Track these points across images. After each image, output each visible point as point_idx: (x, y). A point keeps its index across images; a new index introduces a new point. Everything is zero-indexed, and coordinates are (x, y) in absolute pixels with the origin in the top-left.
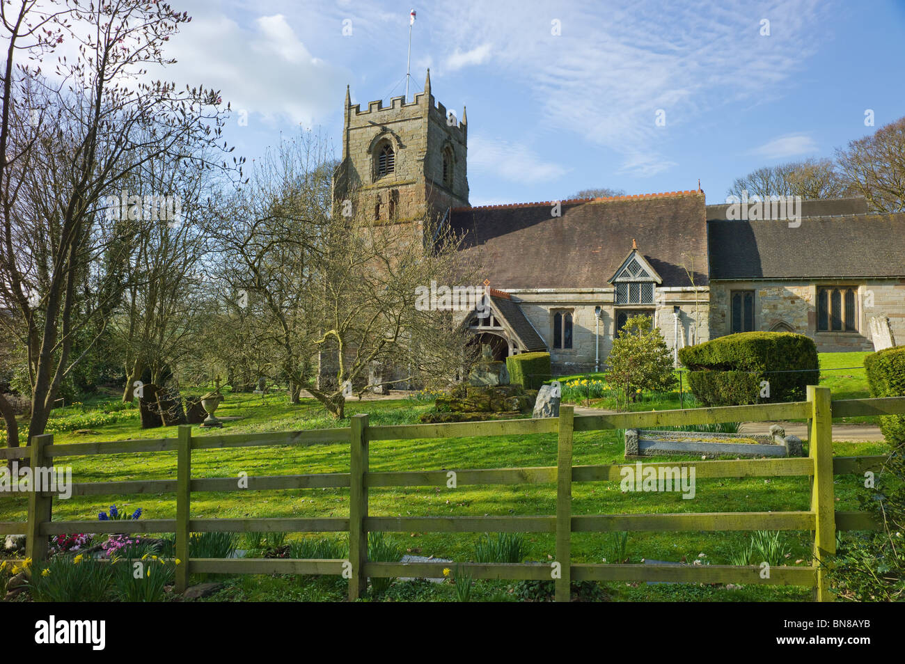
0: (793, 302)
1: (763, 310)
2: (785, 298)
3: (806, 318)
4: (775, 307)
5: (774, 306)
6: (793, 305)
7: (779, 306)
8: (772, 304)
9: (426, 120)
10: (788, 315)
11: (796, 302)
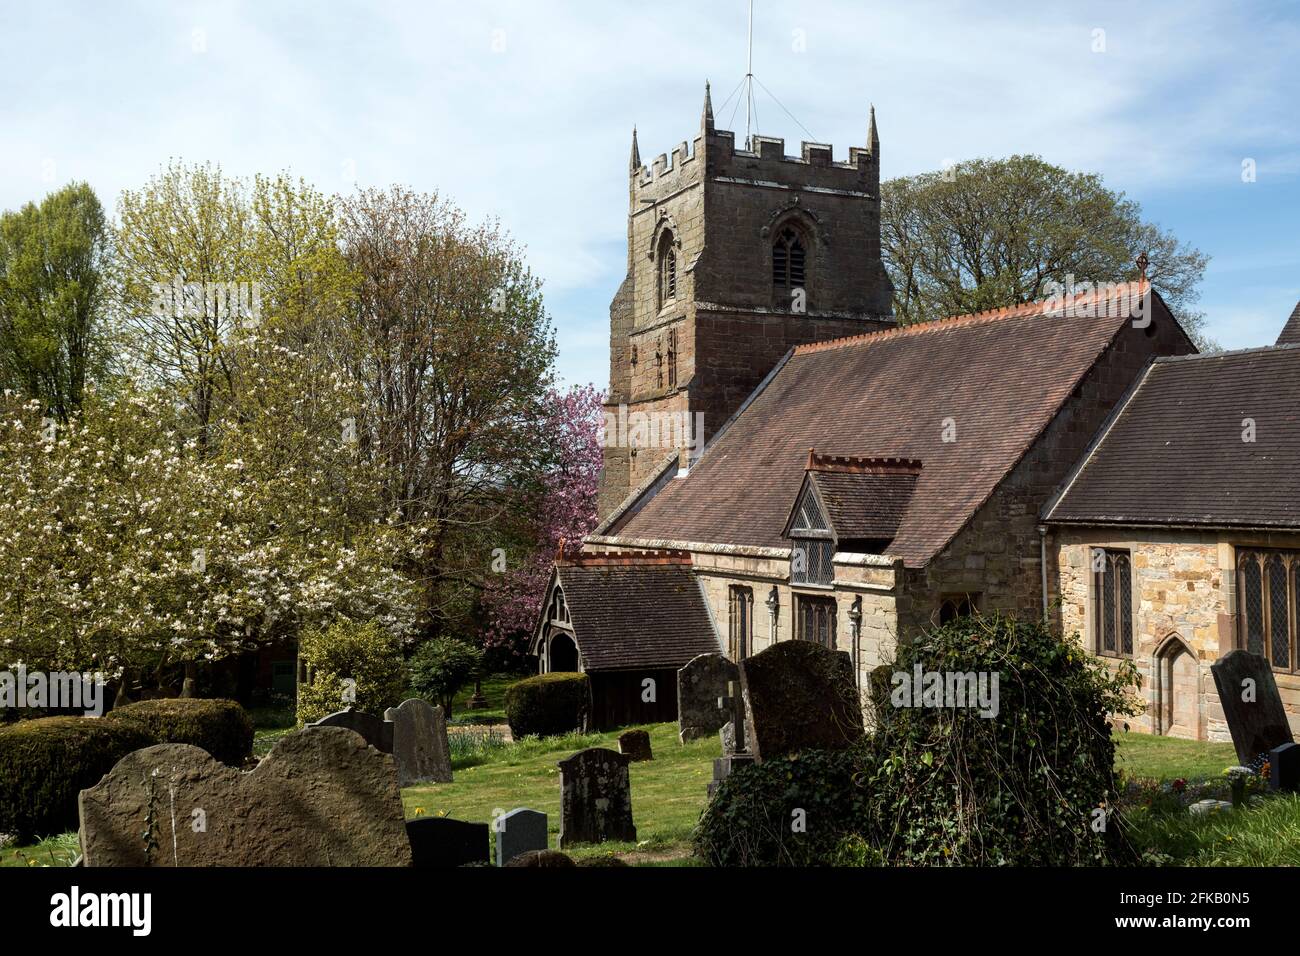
0: (1191, 587)
1: (1143, 603)
2: (1177, 575)
3: (1214, 628)
4: (1161, 596)
5: (1160, 593)
6: (1190, 593)
7: (1170, 595)
8: (1155, 589)
9: (702, 188)
10: (1184, 619)
11: (1196, 585)
